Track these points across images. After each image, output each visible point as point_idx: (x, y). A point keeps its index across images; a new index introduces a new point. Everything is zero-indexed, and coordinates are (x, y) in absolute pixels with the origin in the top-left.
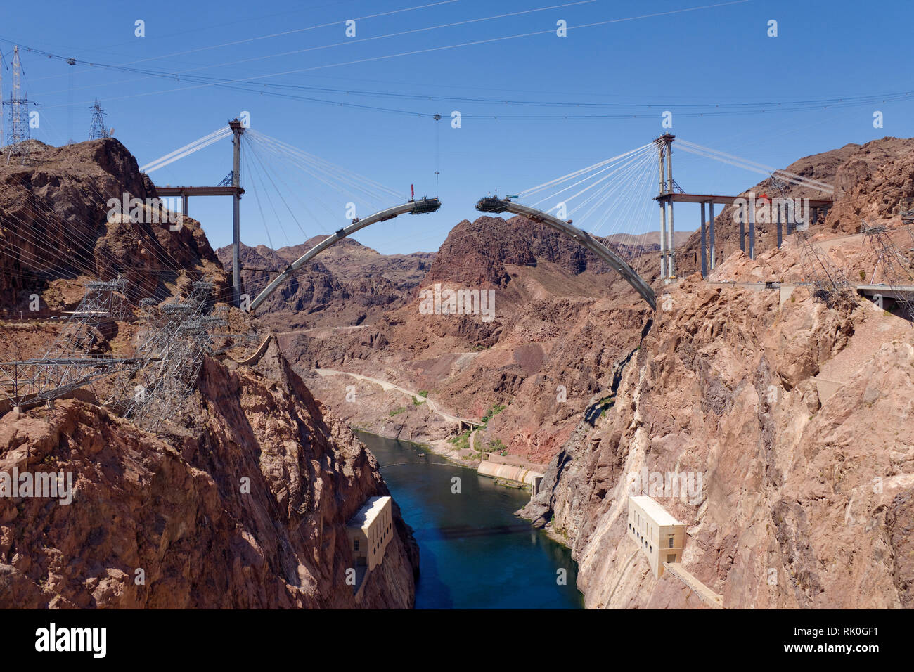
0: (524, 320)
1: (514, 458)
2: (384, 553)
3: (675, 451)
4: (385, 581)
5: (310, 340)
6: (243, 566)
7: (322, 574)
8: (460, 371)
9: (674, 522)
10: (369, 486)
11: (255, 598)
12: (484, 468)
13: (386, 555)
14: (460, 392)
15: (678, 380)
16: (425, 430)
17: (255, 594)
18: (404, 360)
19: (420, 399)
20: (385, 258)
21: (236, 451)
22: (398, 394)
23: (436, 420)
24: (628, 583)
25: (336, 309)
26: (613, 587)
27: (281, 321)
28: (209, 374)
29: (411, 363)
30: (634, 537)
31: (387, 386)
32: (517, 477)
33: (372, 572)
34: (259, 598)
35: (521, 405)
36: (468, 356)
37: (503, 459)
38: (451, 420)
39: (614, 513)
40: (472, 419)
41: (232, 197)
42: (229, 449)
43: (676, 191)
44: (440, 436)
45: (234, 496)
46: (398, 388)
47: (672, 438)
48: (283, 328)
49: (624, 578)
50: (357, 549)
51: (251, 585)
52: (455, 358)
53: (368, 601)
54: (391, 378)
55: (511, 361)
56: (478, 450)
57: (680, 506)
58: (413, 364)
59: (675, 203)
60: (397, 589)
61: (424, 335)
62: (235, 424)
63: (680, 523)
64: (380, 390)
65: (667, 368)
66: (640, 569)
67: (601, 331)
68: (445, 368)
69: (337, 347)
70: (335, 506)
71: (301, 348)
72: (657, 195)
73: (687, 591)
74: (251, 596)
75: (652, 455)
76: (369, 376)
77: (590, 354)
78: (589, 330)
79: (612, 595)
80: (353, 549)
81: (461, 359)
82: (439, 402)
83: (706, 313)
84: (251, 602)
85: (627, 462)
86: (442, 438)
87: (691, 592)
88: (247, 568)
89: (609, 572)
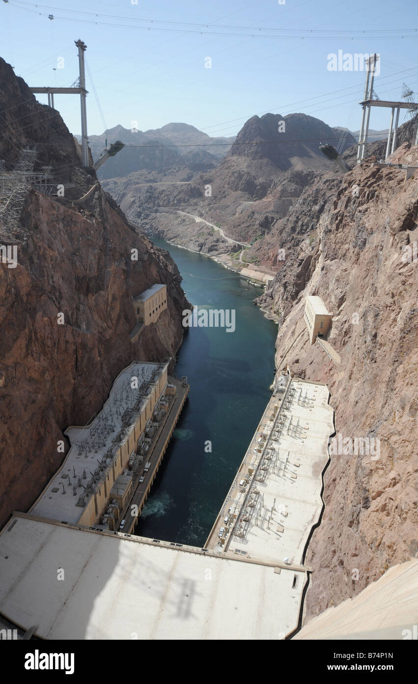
0: (283, 183)
1: (263, 268)
2: (158, 317)
3: (335, 271)
4: (156, 332)
5: (155, 190)
6: (43, 317)
7: (107, 325)
8: (242, 213)
9: (326, 313)
10: (154, 277)
11: (49, 335)
12: (244, 272)
13: (160, 317)
14: (239, 225)
15: (345, 225)
16: (216, 247)
17: (50, 332)
18: (209, 204)
19: (216, 228)
20: (212, 139)
21: (53, 253)
22: (203, 224)
23: (223, 242)
24: (297, 346)
25: (175, 171)
26: (289, 347)
27: (140, 177)
28: (42, 207)
29: (214, 206)
30: (305, 319)
31: (198, 220)
32: (262, 279)
33: (147, 326)
34: (52, 335)
35: (273, 235)
36: (249, 204)
37: (256, 268)
38: (231, 242)
39: (301, 304)
40: (244, 243)
41: (79, 95)
42: (47, 252)
43: (374, 98)
44: (224, 252)
45: (46, 278)
46: (204, 221)
47: (336, 262)
48: (141, 181)
49: (295, 343)
50: (138, 313)
51: (47, 328)
52: (240, 204)
53: (140, 343)
54: (201, 215)
55: (272, 208)
56: (243, 261)
57: (331, 303)
58: (214, 207)
59: (372, 107)
60: (165, 337)
61: (223, 189)
62: (58, 237)
63: (330, 314)
64: (193, 221)
65: (339, 218)
66: (304, 338)
67: (325, 193)
68: (233, 210)
69: (170, 195)
70: (124, 287)
71: (149, 194)
72: (363, 100)
73: (324, 353)
74: (47, 334)
75: (324, 272)
76: (188, 213)
77: (316, 207)
78: (318, 191)
79: (288, 352)
80: (136, 312)
81: (243, 205)
82: (226, 231)
83: (367, 183)
84: (46, 337)
85: (313, 275)
86: (225, 253)
87: (326, 354)
88: (46, 319)
89: (289, 338)
